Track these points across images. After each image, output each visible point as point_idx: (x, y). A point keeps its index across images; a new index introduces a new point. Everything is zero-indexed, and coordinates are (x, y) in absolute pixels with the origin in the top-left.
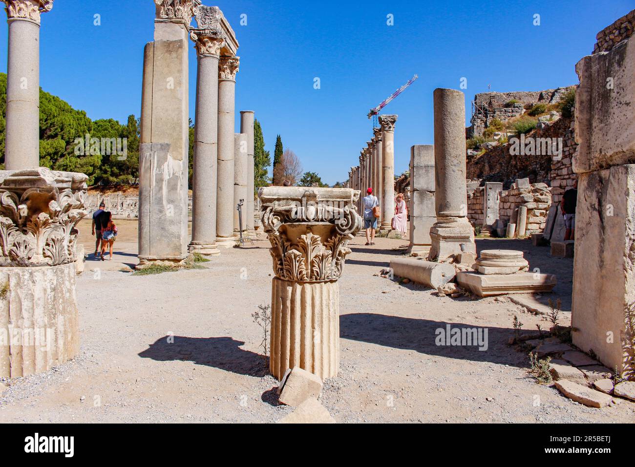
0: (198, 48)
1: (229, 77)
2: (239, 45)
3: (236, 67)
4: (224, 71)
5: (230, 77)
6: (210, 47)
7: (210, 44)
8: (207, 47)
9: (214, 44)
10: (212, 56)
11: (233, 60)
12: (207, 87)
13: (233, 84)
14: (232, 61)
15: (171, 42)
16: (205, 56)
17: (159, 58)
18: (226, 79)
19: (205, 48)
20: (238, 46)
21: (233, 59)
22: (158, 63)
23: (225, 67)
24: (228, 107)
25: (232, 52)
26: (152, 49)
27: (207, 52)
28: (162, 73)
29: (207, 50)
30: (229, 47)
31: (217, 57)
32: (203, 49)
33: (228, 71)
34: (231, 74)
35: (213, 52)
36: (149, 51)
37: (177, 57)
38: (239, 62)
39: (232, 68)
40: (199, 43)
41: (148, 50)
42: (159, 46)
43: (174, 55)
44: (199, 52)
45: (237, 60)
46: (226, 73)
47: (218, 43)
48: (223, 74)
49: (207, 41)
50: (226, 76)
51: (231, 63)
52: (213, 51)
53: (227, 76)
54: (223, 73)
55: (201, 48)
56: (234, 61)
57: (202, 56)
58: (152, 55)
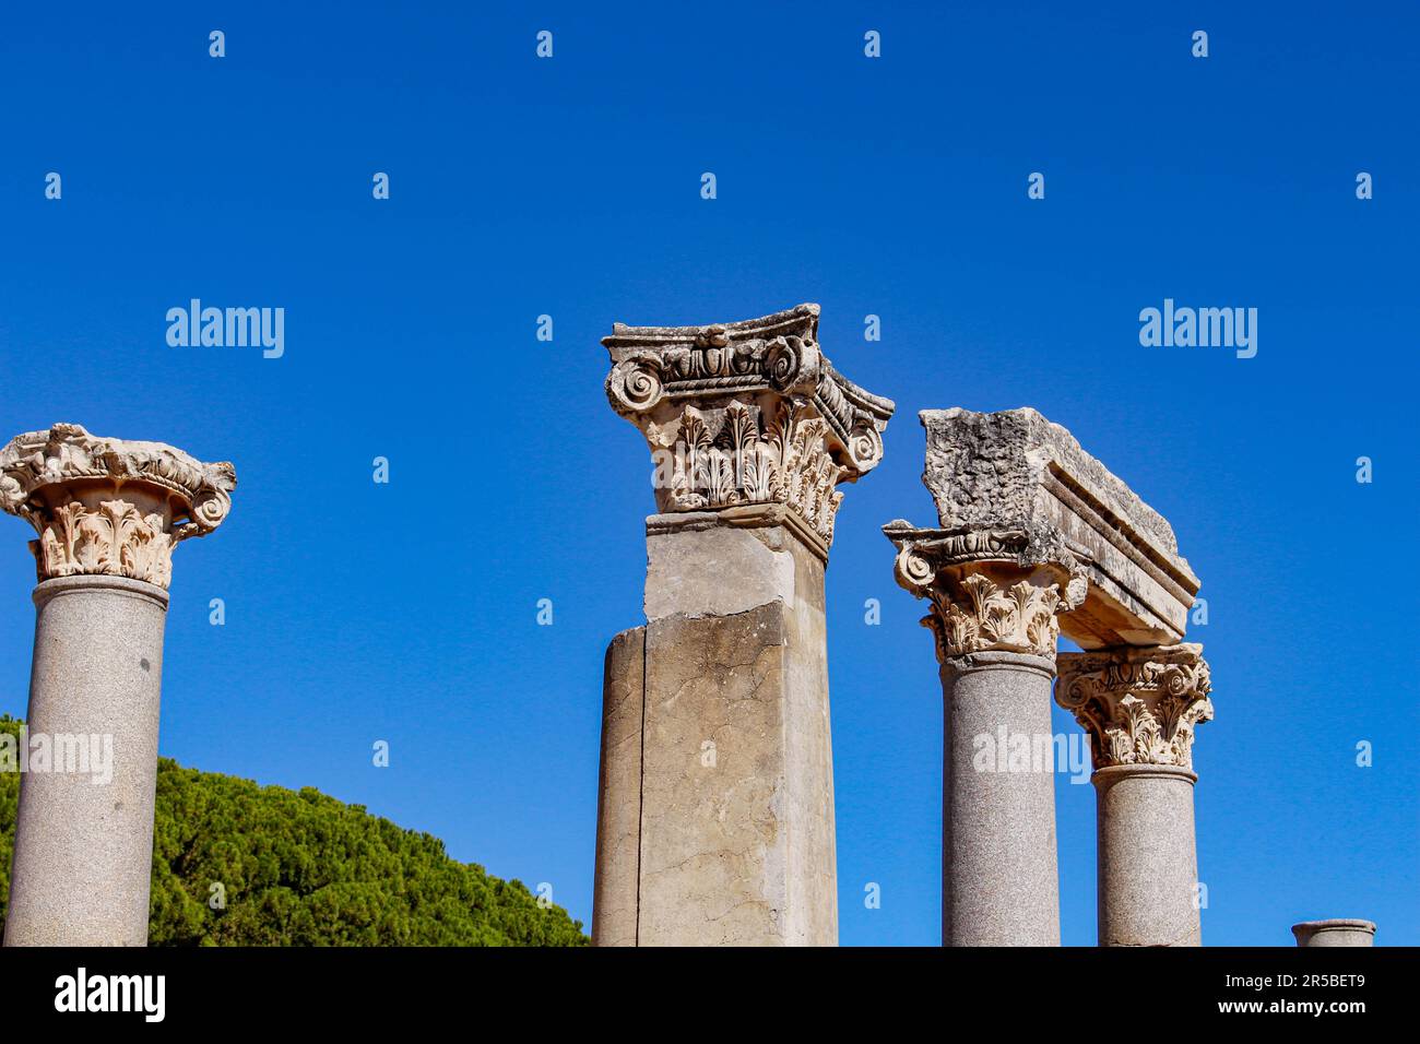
0: (940, 626)
1: (1155, 752)
2: (1198, 583)
3: (1189, 699)
4: (1126, 727)
5: (1160, 751)
6: (997, 615)
7: (999, 600)
8: (984, 616)
9: (1021, 598)
10: (1011, 657)
11: (1169, 661)
12: (993, 821)
13: (1184, 791)
14: (1161, 668)
15: (726, 622)
16: (976, 662)
17: (669, 704)
18: (1140, 766)
19: (972, 621)
20: (1192, 590)
21: (1169, 657)
22: (663, 731)
23: (1128, 700)
24: (1158, 913)
25: (1151, 620)
26: (635, 666)
27: (984, 642)
28: (685, 777)
29: (985, 633)
30: (1128, 603)
31: (1035, 659)
32: (965, 628)
33: (1149, 721)
34: (1166, 736)
35: (1018, 638)
36: (624, 677)
37: (753, 695)
38: (1201, 671)
39: (1169, 704)
40: (944, 598)
41: (617, 672)
42: (668, 645)
43: (740, 684)
44: (945, 644)
45: (1190, 660)
46: (1137, 733)
47: (1039, 592)
48: (1122, 743)
49: (980, 586)
50: (1136, 750)
51: (1160, 679)
52: (1014, 632)
53: (1143, 748)
54: (1121, 733)
55: (953, 625)
56: (1172, 666)
57: (960, 664)
58: (635, 694)
